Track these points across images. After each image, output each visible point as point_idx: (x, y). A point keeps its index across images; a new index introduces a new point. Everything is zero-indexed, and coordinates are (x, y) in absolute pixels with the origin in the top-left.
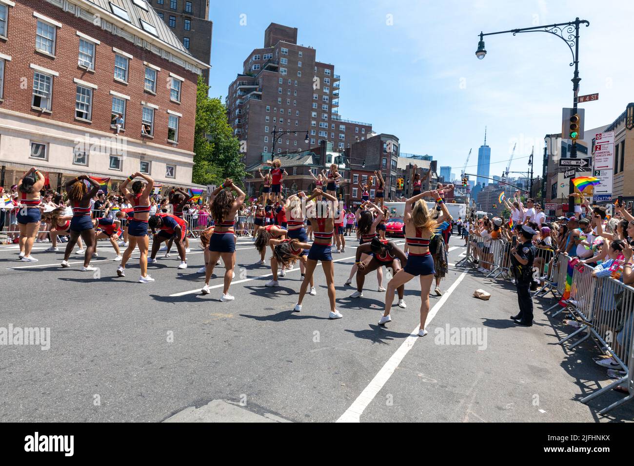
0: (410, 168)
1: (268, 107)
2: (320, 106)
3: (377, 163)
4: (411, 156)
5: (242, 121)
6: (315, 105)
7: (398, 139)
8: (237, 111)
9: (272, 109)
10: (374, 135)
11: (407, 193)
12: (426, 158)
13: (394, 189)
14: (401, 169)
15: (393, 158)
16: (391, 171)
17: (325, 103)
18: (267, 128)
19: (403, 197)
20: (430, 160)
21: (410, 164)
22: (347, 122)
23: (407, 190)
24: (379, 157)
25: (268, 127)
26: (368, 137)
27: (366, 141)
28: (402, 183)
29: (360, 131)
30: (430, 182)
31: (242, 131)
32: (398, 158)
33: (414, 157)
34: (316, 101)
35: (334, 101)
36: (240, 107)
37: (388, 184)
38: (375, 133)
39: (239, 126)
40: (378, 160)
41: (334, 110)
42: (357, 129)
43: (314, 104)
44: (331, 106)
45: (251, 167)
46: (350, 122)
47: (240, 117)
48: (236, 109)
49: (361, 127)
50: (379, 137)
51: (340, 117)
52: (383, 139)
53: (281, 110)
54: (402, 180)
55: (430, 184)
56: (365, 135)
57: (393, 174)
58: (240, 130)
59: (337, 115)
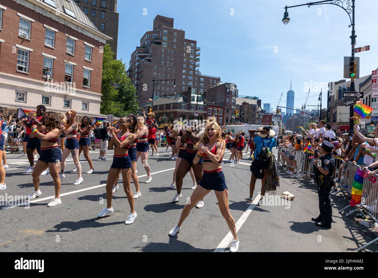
0: (244, 104)
1: (155, 67)
2: (188, 66)
3: (223, 101)
4: (245, 97)
5: (139, 76)
6: (185, 66)
7: (236, 86)
8: (136, 70)
9: (158, 68)
10: (221, 84)
11: (243, 120)
12: (255, 98)
13: (234, 117)
14: (239, 105)
15: (233, 98)
16: (232, 106)
17: (191, 64)
19: (240, 122)
20: (257, 99)
21: (244, 102)
22: (205, 76)
23: (243, 118)
24: (224, 98)
26: (218, 85)
27: (216, 87)
29: (213, 81)
30: (257, 113)
31: (139, 82)
32: (237, 98)
33: (247, 97)
34: (185, 63)
35: (197, 63)
36: (138, 67)
37: (230, 114)
38: (222, 82)
40: (224, 99)
41: (196, 68)
42: (211, 80)
43: (184, 65)
44: (195, 66)
45: (145, 104)
46: (207, 76)
47: (138, 73)
48: (135, 68)
49: (214, 79)
50: (224, 85)
51: (200, 73)
52: (227, 86)
53: (164, 69)
54: (238, 111)
55: (257, 114)
56: (216, 84)
59: (199, 72)
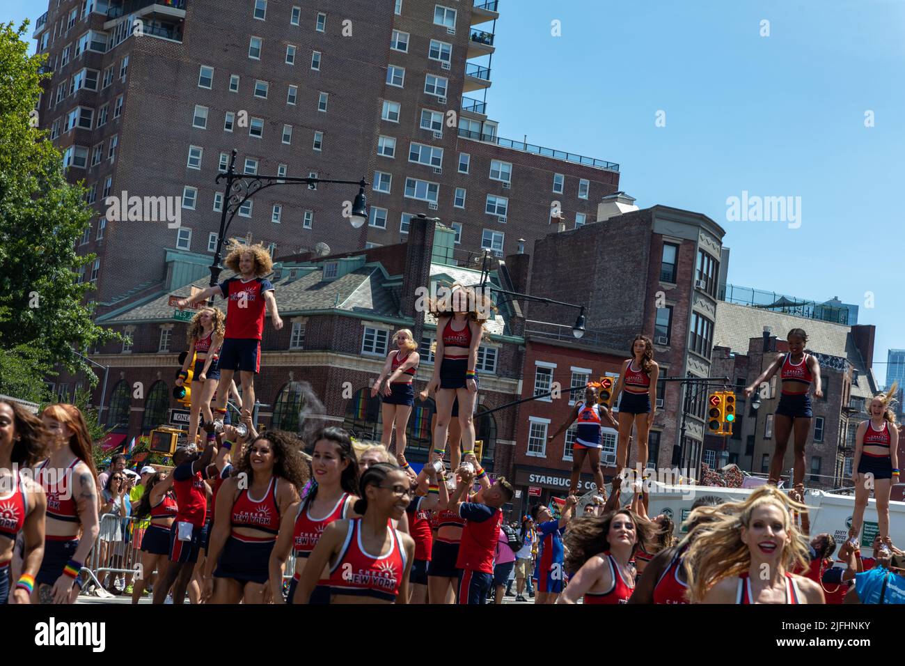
0: (766, 350)
1: (207, 70)
2: (415, 80)
3: (634, 318)
4: (770, 302)
5: (96, 116)
6: (395, 75)
7: (722, 233)
8: (80, 77)
9: (222, 76)
10: (625, 208)
11: (750, 451)
12: (832, 313)
13: (695, 432)
14: (727, 350)
15: (700, 305)
16: (689, 359)
17: (436, 68)
18: (194, 153)
19: (730, 466)
20: (845, 322)
21: (766, 334)
22: (520, 148)
23: (751, 439)
24: (641, 299)
25: (201, 149)
26: (603, 214)
27: (593, 229)
28: (729, 409)
29: (572, 188)
30: (846, 410)
31: (91, 160)
32: (720, 304)
33: (784, 305)
34: (399, 60)
35: (475, 63)
36: (93, 61)
37: (673, 408)
38: (630, 201)
39: (82, 139)
40: (638, 312)
41: (471, 97)
42: (560, 178)
43: (393, 69)
44: (459, 82)
45: (118, 306)
46: (534, 151)
47: (88, 100)
48: (75, 67)
49: (576, 171)
50: (645, 217)
51: (494, 126)
52: (659, 227)
53: (260, 84)
54: (730, 399)
55: (842, 417)
56: (590, 207)
57: (696, 368)
58: (85, 154)
59: (482, 120)
